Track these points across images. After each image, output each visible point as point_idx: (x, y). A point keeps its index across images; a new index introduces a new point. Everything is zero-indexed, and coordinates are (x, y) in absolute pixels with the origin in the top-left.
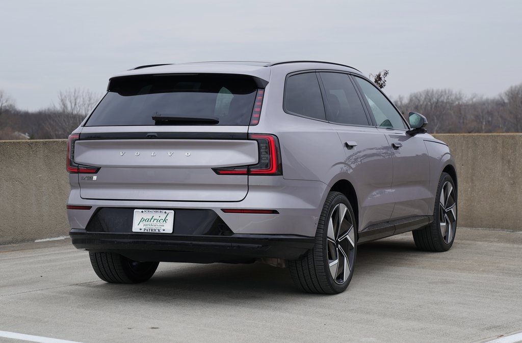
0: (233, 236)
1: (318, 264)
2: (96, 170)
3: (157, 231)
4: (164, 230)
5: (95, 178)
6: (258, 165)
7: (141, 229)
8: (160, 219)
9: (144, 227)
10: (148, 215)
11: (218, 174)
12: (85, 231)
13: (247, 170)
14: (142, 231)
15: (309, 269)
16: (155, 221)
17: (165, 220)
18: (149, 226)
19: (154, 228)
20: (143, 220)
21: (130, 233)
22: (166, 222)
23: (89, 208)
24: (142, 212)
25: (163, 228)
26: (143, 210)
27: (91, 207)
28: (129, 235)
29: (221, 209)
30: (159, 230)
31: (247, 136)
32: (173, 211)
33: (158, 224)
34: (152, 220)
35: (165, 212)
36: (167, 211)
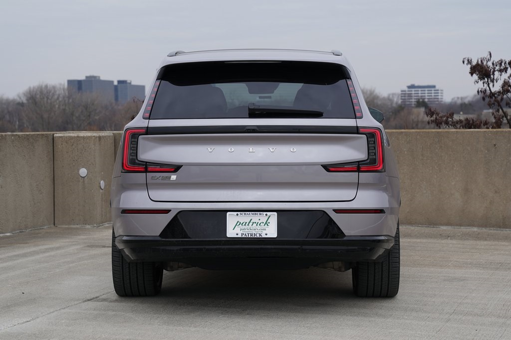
0: (345, 239)
1: (393, 266)
2: (176, 168)
3: (258, 236)
4: (266, 235)
5: (174, 177)
6: (368, 161)
7: (237, 235)
8: (260, 222)
9: (242, 232)
10: (244, 218)
11: (328, 171)
12: (160, 239)
13: (357, 167)
14: (239, 236)
15: (382, 271)
16: (255, 225)
17: (267, 223)
18: (247, 231)
19: (254, 232)
20: (238, 223)
21: (224, 239)
22: (268, 225)
23: (167, 211)
24: (237, 215)
25: (264, 232)
26: (239, 213)
27: (170, 210)
28: (223, 241)
29: (333, 210)
30: (260, 235)
31: (356, 130)
32: (276, 214)
33: (259, 227)
34: (251, 224)
35: (266, 215)
36: (269, 213)
